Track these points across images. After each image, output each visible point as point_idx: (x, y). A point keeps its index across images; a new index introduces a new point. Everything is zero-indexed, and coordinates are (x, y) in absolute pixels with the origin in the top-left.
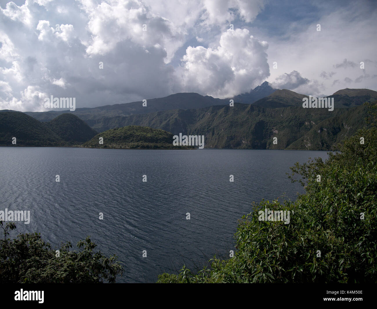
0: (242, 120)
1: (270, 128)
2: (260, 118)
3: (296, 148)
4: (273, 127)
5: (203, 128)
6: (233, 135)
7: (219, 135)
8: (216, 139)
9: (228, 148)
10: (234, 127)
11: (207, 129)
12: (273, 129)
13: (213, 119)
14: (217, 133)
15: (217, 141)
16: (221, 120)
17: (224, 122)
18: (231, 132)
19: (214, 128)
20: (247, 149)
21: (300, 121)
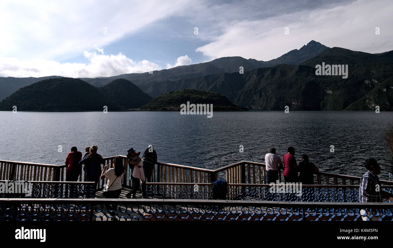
0: (291, 81)
1: (322, 89)
2: (310, 79)
3: (356, 109)
4: (326, 88)
5: (250, 91)
6: (282, 96)
7: (268, 97)
8: (264, 101)
9: (277, 110)
10: (282, 88)
11: (255, 91)
12: (325, 89)
13: (260, 81)
14: (265, 95)
15: (265, 102)
16: (268, 82)
17: (271, 84)
18: (279, 93)
19: (261, 90)
20: (299, 110)
21: (359, 80)
